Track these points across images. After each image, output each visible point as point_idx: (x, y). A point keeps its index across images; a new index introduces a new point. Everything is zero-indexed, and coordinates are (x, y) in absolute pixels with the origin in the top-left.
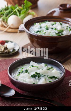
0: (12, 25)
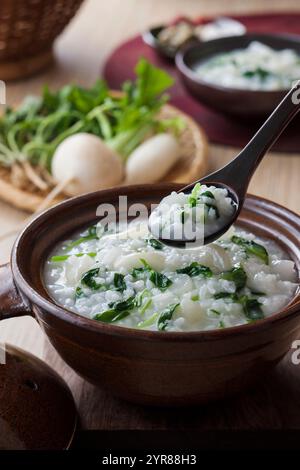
0: (74, 181)
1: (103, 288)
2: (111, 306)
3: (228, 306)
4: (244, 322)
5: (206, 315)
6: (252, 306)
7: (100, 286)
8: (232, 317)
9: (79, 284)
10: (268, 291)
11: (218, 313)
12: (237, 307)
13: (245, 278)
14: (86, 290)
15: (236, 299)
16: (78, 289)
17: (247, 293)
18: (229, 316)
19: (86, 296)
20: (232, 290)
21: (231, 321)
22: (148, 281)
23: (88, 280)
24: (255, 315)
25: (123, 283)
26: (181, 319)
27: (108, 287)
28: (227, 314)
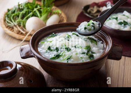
1: (53, 51)
2: (55, 55)
3: (85, 56)
4: (89, 60)
5: (79, 58)
6: (91, 56)
7: (52, 50)
8: (86, 59)
9: (47, 50)
10: (96, 52)
11: (82, 58)
12: (87, 56)
13: (90, 49)
14: (49, 51)
15: (87, 54)
16: (47, 51)
17: (90, 53)
18: (85, 59)
19: (49, 53)
20: (86, 52)
21: (85, 60)
22: (65, 49)
23: (49, 48)
24: (92, 58)
25: (58, 49)
26: (72, 59)
27: (54, 50)
28: (85, 58)
